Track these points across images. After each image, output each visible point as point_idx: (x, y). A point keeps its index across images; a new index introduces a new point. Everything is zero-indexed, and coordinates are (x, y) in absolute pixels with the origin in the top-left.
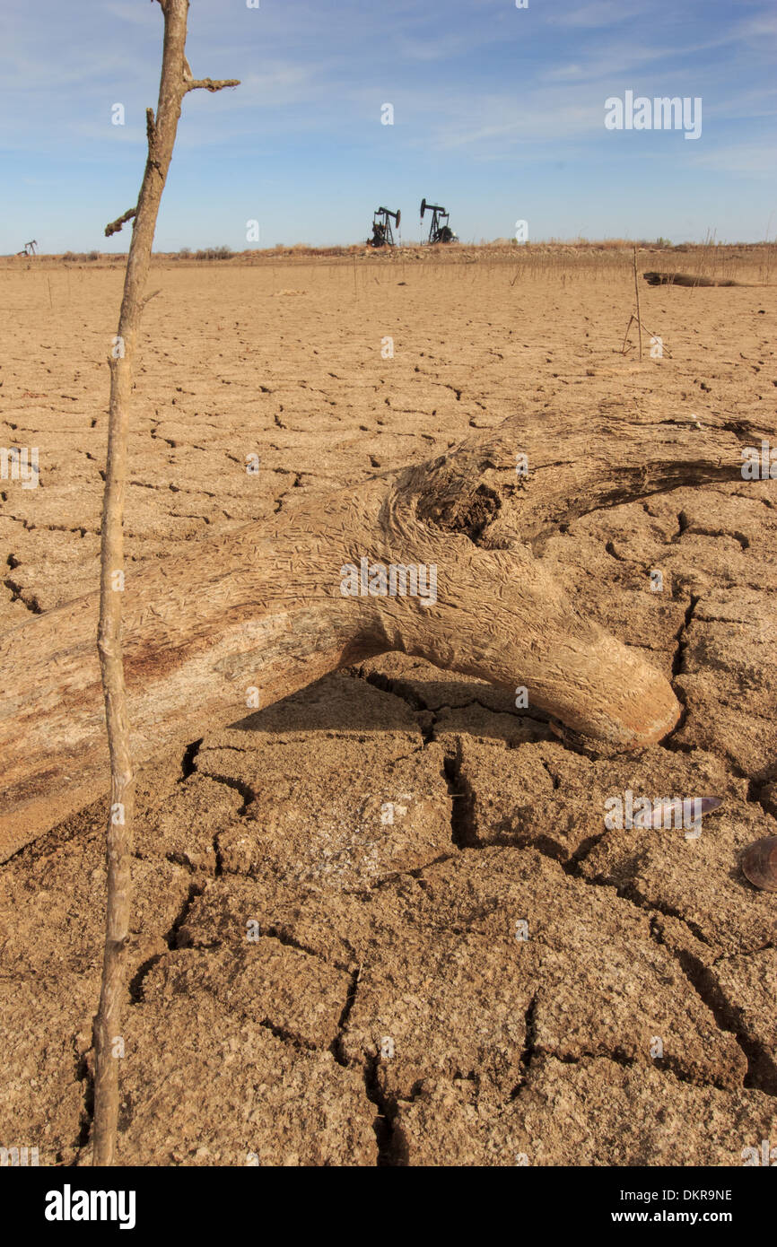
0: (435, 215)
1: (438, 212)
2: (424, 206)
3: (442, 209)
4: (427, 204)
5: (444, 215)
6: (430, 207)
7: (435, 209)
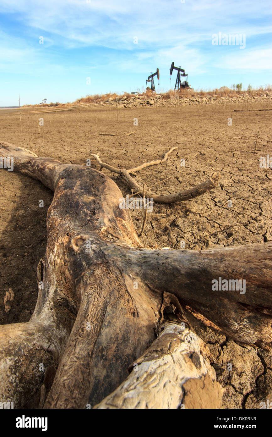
0: (178, 74)
1: (181, 73)
2: (173, 67)
3: (183, 71)
4: (175, 66)
5: (184, 75)
6: (176, 68)
7: (179, 70)
